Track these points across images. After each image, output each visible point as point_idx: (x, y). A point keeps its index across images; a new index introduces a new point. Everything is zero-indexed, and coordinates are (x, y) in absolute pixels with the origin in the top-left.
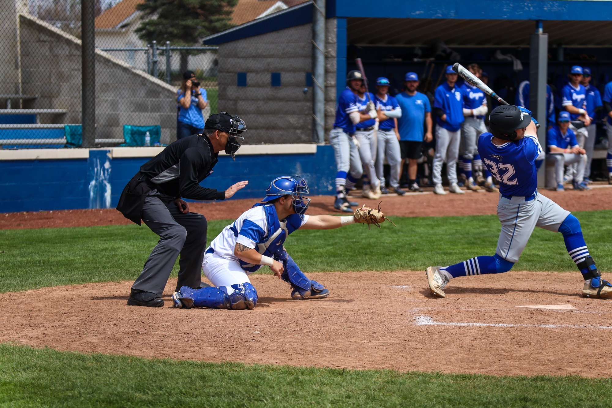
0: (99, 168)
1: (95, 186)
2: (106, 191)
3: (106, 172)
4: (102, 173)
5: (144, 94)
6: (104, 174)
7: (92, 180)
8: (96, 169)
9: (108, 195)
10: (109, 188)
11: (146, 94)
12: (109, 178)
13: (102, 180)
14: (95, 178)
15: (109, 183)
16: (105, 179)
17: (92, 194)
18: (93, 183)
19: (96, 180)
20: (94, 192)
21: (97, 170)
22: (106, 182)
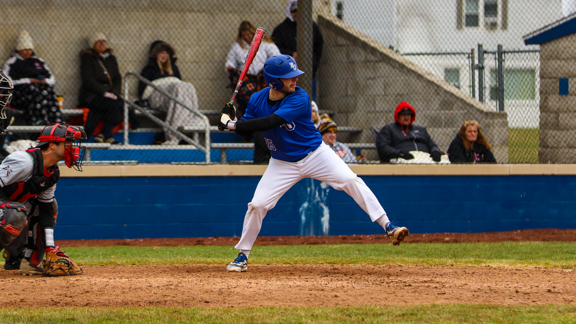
0: (313, 188)
1: (308, 209)
2: (322, 215)
3: (323, 193)
4: (317, 193)
5: (437, 106)
6: (320, 195)
7: (304, 202)
8: (309, 189)
9: (325, 219)
10: (326, 211)
11: (440, 105)
12: (327, 200)
13: (318, 202)
14: (308, 199)
15: (326, 205)
16: (322, 201)
17: (303, 218)
18: (306, 205)
19: (309, 202)
20: (306, 216)
21: (311, 190)
22: (322, 205)
